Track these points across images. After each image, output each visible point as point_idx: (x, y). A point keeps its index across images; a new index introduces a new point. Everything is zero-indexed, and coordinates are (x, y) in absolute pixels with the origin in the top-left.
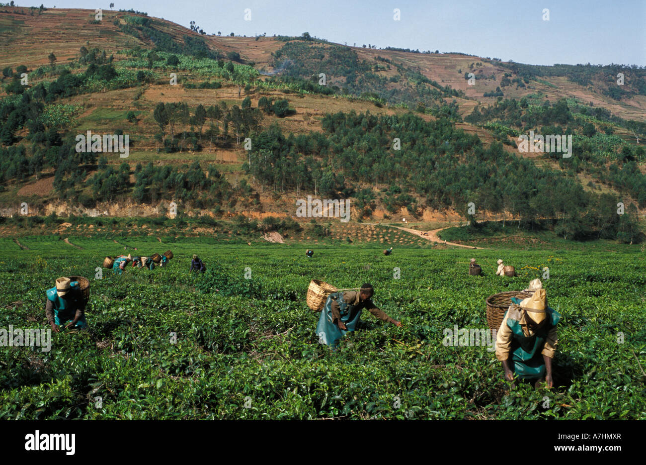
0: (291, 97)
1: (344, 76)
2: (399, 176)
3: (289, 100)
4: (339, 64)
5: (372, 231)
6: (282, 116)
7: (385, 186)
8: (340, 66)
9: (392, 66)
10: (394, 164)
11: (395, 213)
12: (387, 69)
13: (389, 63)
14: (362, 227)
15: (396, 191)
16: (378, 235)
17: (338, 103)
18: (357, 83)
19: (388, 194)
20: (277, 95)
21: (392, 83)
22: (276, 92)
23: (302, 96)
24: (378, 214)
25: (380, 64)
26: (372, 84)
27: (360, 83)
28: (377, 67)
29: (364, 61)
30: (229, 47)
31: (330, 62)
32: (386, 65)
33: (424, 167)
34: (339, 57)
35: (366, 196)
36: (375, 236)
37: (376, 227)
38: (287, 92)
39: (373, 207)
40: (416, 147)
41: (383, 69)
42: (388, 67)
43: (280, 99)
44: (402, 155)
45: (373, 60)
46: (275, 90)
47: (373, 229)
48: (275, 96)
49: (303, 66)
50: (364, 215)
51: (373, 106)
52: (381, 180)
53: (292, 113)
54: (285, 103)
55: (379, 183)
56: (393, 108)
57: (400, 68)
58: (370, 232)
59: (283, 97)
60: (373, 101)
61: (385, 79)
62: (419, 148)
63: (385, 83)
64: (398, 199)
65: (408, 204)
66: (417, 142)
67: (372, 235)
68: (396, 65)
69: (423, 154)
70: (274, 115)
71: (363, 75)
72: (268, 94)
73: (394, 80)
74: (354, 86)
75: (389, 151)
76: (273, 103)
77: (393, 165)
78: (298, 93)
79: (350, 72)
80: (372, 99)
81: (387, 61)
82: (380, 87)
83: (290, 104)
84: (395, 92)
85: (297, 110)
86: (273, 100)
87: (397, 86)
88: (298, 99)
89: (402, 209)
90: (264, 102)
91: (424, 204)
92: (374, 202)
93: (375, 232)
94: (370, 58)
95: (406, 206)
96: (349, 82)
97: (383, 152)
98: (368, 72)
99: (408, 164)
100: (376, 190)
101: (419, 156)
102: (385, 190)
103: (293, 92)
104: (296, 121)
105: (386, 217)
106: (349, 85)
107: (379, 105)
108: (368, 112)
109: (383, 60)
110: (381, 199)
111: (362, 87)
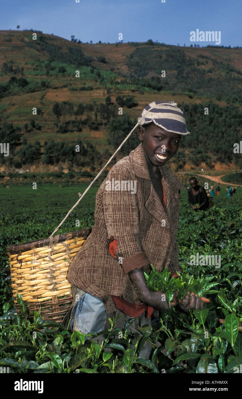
0: (136, 94)
1: (176, 70)
2: (201, 143)
3: (134, 97)
4: (172, 61)
5: (183, 177)
6: (130, 107)
7: (193, 150)
8: (173, 63)
9: (209, 61)
10: (199, 135)
11: (197, 165)
12: (205, 63)
13: (207, 59)
14: (177, 175)
15: (199, 153)
16: (186, 179)
17: (165, 97)
18: (185, 75)
19: (194, 155)
20: (128, 93)
21: (209, 74)
22: (127, 92)
23: (143, 93)
24: (187, 166)
25: (201, 60)
26: (195, 75)
27: (187, 74)
28: (198, 63)
29: (190, 59)
30: (98, 52)
31: (166, 61)
32: (205, 61)
33: (217, 136)
34: (172, 57)
35: (180, 156)
36: (184, 180)
37: (185, 175)
38: (133, 91)
39: (184, 163)
40: (213, 124)
41: (203, 64)
42: (207, 62)
43: (129, 96)
44: (204, 129)
45: (196, 57)
46: (126, 90)
47: (183, 176)
48: (126, 94)
49: (148, 64)
50: (179, 168)
51: (187, 98)
52: (190, 145)
53: (136, 105)
54: (130, 99)
55: (189, 148)
56: (200, 99)
57: (215, 62)
58: (181, 178)
59: (131, 94)
60: (187, 95)
61: (204, 71)
62: (215, 125)
63: (204, 74)
64: (199, 158)
65: (206, 160)
66: (214, 121)
67: (183, 179)
68: (212, 60)
69: (216, 129)
70: (126, 107)
71: (189, 69)
72: (122, 93)
73: (210, 71)
74: (182, 77)
75: (195, 127)
76: (125, 99)
77: (198, 137)
78: (140, 91)
79: (179, 67)
80: (187, 93)
81: (206, 57)
82: (200, 77)
83: (135, 99)
84: (210, 80)
85: (140, 103)
86: (124, 97)
87: (212, 75)
88: (140, 96)
89: (202, 164)
90: (119, 99)
91: (216, 160)
92: (185, 160)
93: (184, 178)
94: (194, 56)
95: (204, 162)
96: (179, 74)
97: (192, 128)
98: (192, 66)
99: (207, 135)
100: (187, 152)
101: (214, 129)
102: (192, 152)
103: (137, 91)
104: (139, 110)
105: (192, 168)
106: (180, 76)
107: (191, 97)
108: (183, 103)
109: (203, 57)
110: (189, 158)
111: (188, 77)
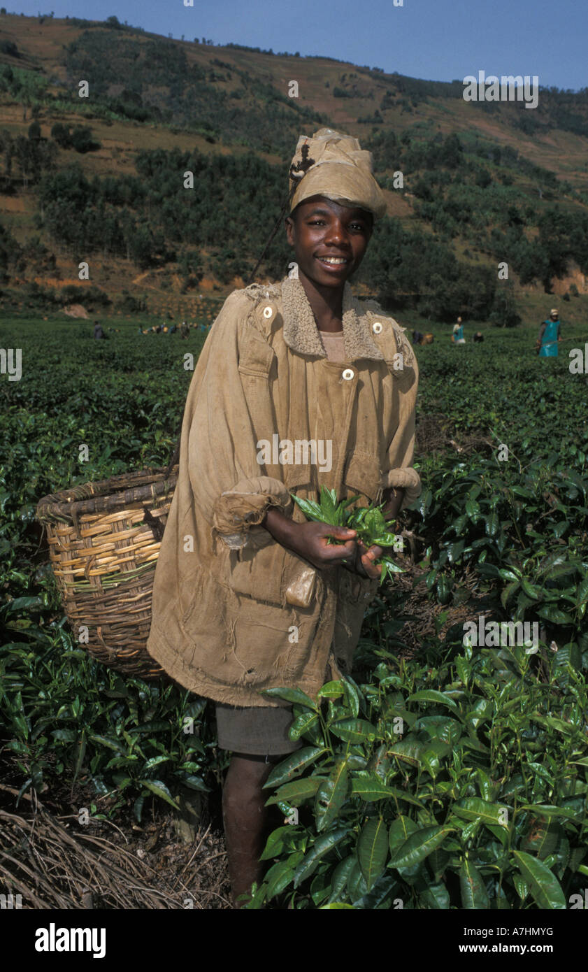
0: (94, 123)
1: (168, 86)
2: (233, 237)
3: (91, 129)
4: (160, 68)
5: (198, 306)
6: (83, 150)
7: (216, 249)
8: (161, 71)
9: (234, 75)
10: (229, 220)
11: (227, 283)
12: (226, 78)
13: (231, 69)
14: (186, 301)
15: (229, 256)
16: (204, 310)
17: (158, 135)
18: (185, 97)
19: (219, 260)
20: (77, 120)
21: (234, 101)
22: (75, 117)
23: (109, 124)
24: (206, 284)
25: (218, 71)
26: (206, 100)
27: (190, 98)
28: (213, 76)
29: (196, 66)
31: (147, 65)
32: (225, 74)
33: (266, 225)
34: (159, 57)
35: (191, 261)
36: (201, 312)
37: (203, 301)
38: (89, 117)
39: (200, 276)
40: (256, 199)
41: (221, 79)
42: (229, 76)
43: (80, 126)
44: (239, 209)
45: (208, 64)
46: (73, 113)
47: (199, 303)
48: (74, 122)
49: (108, 67)
50: (188, 286)
51: (203, 141)
52: (211, 240)
53: (95, 147)
54: (86, 133)
55: (208, 245)
56: (230, 145)
57: (245, 79)
58: (196, 307)
59: (84, 123)
60: (203, 135)
61: (224, 93)
62: (260, 201)
63: (223, 99)
64: (231, 266)
65: (243, 273)
66: (258, 192)
67: (198, 310)
68: (239, 73)
69: (265, 209)
70: (73, 149)
71: (194, 86)
72: (64, 119)
73: (236, 95)
74: (180, 102)
75: (221, 204)
76: (71, 132)
77: (226, 223)
78: (104, 118)
79: (175, 81)
80: (202, 130)
81: (228, 67)
82: (216, 104)
83: (94, 134)
84: (237, 113)
85: (104, 143)
86: (70, 127)
87: (240, 104)
88: (105, 128)
89: (236, 280)
90: (57, 130)
91: (263, 274)
92: (201, 269)
93: (201, 308)
94: (204, 61)
95: (240, 275)
96: (173, 96)
97: (215, 204)
98: (201, 82)
99: (245, 221)
100: (205, 253)
101: (260, 210)
102: (215, 255)
103: (97, 117)
104: (102, 158)
105: (216, 288)
106: (174, 99)
107: (210, 140)
108: (196, 150)
109: (221, 65)
110: (211, 266)
111: (191, 104)
